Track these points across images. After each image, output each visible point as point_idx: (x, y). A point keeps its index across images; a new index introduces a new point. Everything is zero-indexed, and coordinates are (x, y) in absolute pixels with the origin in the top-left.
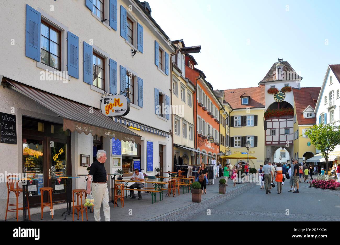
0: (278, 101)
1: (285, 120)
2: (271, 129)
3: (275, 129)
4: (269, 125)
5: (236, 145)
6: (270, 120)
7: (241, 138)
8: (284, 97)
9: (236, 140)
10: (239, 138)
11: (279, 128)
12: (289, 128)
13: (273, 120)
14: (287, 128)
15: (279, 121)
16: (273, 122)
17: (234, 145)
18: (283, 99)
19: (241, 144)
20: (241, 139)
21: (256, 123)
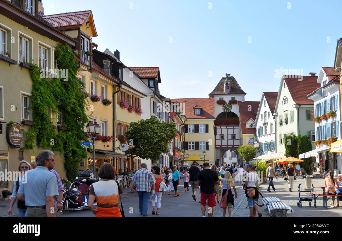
0: (226, 111)
1: (232, 127)
2: (220, 134)
3: (224, 134)
4: (219, 131)
5: (190, 149)
6: (219, 127)
7: (194, 142)
8: (231, 108)
9: (190, 144)
10: (193, 143)
11: (227, 134)
12: (236, 134)
13: (221, 127)
14: (234, 134)
15: (227, 128)
16: (222, 128)
17: (189, 148)
18: (230, 110)
19: (194, 148)
20: (194, 144)
21: (207, 131)
